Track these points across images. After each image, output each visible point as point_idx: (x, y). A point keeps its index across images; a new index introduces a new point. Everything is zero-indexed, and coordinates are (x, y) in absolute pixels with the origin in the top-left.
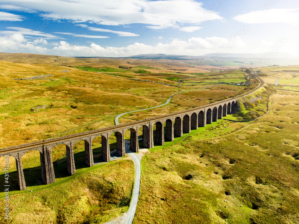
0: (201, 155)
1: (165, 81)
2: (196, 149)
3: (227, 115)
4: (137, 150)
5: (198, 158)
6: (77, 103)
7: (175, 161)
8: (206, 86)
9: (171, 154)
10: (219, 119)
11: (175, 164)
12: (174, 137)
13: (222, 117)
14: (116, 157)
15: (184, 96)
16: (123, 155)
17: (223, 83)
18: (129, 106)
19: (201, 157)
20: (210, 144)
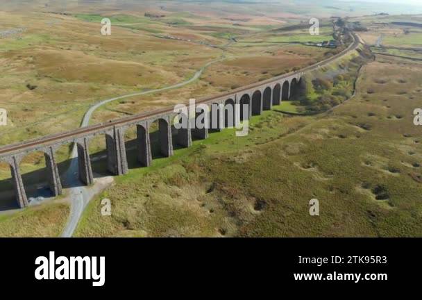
0: (208, 188)
1: (207, 40)
2: (205, 175)
3: (282, 103)
4: (88, 181)
5: (203, 193)
6: (39, 79)
7: (153, 204)
8: (266, 49)
9: (154, 186)
10: (264, 109)
11: (151, 211)
12: (174, 149)
13: (272, 107)
14: (42, 198)
15: (225, 66)
16: (57, 194)
17: (296, 43)
18: (124, 85)
19: (209, 191)
20: (231, 162)
